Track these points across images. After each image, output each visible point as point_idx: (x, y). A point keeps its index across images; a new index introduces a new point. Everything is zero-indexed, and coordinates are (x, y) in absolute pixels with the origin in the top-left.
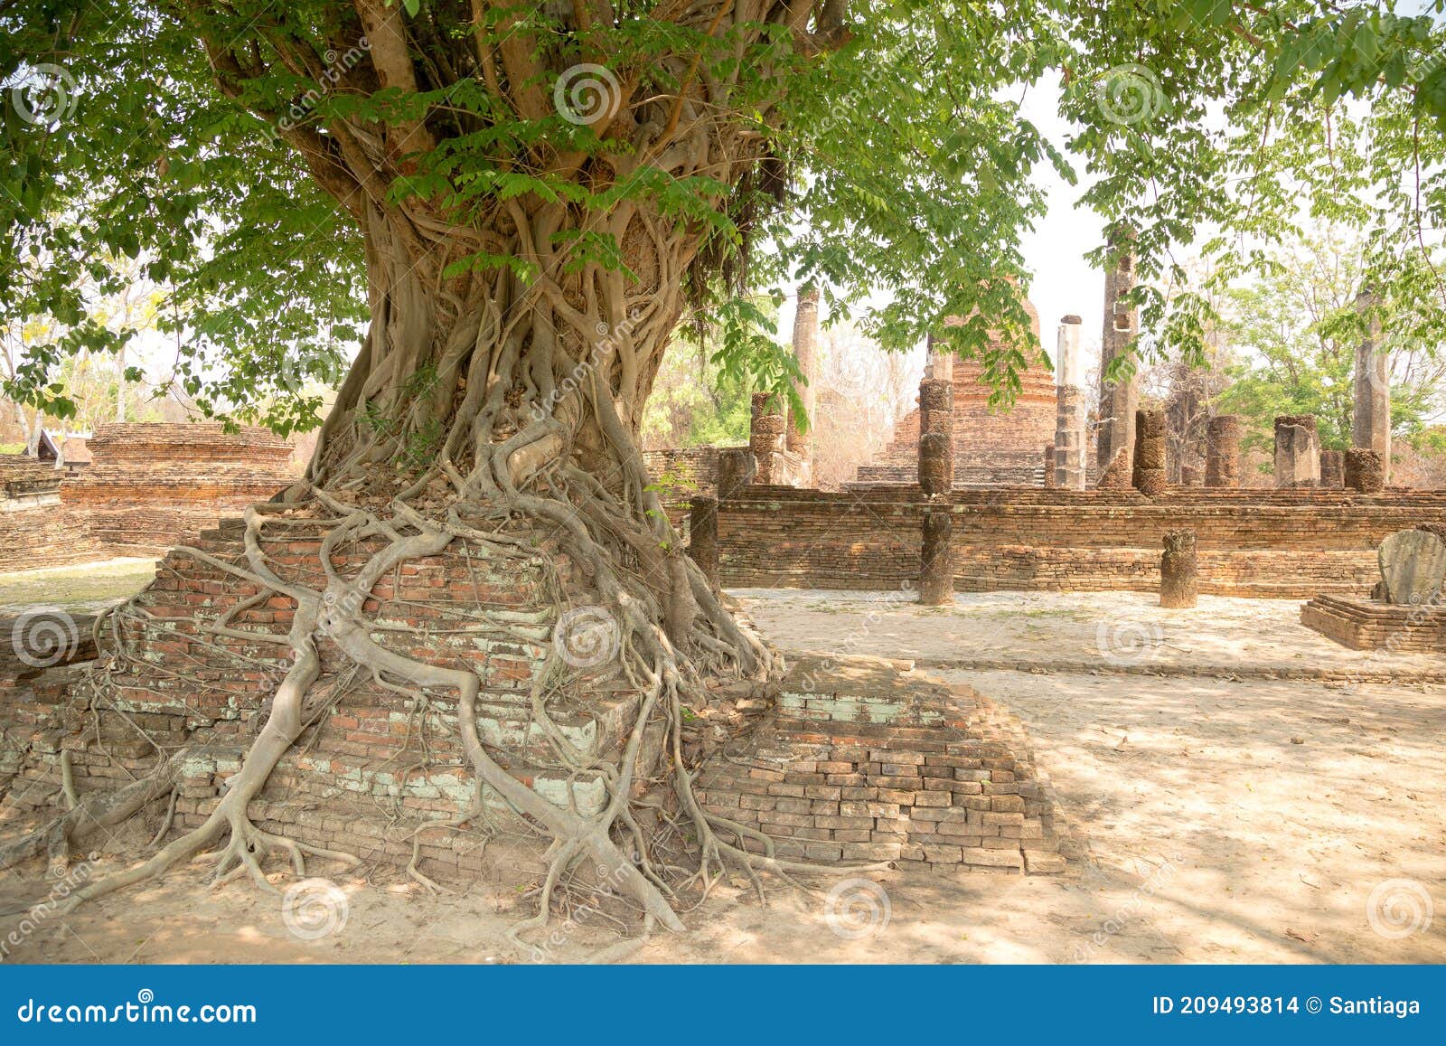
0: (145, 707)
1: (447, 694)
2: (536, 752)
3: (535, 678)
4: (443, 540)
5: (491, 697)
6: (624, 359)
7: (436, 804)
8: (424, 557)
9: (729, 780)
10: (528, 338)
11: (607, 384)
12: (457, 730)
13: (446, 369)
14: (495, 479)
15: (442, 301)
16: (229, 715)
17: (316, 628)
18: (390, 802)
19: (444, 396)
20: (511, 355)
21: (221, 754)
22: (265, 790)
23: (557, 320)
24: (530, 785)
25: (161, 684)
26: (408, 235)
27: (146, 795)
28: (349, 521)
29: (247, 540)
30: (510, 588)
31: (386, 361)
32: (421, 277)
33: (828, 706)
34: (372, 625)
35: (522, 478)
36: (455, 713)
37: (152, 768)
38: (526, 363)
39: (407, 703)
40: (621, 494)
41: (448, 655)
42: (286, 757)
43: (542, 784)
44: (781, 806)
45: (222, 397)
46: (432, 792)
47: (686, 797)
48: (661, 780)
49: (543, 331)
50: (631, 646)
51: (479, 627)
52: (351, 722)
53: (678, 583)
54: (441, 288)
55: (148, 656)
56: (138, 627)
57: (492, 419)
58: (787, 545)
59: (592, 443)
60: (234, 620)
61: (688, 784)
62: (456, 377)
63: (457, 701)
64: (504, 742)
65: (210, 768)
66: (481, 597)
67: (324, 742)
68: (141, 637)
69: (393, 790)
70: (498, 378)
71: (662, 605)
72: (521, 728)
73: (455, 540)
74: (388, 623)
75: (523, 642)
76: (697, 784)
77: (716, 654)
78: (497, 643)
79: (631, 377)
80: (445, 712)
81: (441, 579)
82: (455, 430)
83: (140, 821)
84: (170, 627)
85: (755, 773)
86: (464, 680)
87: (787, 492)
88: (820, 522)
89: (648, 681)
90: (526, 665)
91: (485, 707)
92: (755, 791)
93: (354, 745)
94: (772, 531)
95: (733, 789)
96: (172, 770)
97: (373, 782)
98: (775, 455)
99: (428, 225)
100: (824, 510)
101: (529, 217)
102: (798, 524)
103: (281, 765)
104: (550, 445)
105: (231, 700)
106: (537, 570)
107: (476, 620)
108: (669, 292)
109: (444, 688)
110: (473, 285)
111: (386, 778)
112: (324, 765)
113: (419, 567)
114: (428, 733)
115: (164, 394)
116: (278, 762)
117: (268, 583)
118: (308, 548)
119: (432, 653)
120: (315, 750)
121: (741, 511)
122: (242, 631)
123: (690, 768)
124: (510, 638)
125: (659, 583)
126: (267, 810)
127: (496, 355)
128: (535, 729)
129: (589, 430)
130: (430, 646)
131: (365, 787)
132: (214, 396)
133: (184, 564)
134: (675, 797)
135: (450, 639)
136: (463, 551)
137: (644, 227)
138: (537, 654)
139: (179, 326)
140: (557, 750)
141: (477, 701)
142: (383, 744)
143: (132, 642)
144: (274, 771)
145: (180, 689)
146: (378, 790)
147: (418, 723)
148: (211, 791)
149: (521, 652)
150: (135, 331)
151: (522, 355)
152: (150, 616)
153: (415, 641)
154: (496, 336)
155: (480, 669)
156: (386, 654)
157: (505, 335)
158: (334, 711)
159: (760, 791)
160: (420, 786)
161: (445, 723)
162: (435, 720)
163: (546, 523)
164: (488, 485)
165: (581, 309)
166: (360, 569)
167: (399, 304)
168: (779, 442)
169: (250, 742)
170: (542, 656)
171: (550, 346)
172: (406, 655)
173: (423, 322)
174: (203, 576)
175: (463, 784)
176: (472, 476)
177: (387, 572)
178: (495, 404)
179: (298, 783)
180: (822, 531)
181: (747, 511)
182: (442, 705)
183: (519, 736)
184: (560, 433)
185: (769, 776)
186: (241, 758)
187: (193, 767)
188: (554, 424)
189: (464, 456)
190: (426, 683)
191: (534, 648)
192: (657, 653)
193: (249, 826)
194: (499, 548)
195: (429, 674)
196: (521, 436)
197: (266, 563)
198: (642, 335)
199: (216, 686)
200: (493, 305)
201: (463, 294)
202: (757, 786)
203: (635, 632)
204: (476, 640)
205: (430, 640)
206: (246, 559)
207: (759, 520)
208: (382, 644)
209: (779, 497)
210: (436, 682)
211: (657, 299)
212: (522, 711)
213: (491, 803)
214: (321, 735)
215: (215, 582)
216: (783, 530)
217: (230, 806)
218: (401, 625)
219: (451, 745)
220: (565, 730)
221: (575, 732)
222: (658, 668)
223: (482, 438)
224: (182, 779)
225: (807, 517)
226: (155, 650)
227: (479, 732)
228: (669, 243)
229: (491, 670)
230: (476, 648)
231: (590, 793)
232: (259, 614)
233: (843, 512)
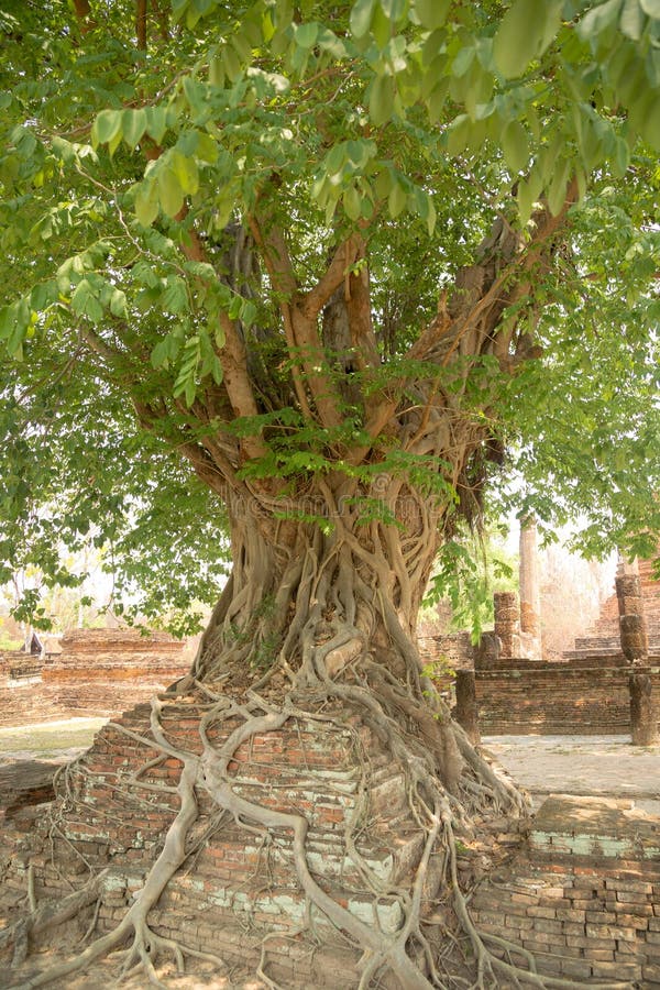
0: (83, 837)
1: (284, 832)
2: (349, 880)
3: (347, 821)
4: (282, 719)
5: (316, 836)
6: (401, 580)
7: (278, 919)
8: (268, 731)
9: (495, 903)
10: (336, 572)
11: (391, 601)
12: (292, 861)
13: (281, 596)
14: (316, 672)
15: (278, 550)
16: (137, 845)
17: (197, 782)
18: (245, 916)
19: (280, 615)
20: (325, 584)
21: (131, 874)
22: (159, 903)
23: (355, 559)
24: (345, 907)
25: (94, 820)
26: (255, 508)
27: (81, 903)
28: (218, 705)
29: (152, 719)
30: (328, 754)
31: (242, 592)
32: (264, 535)
33: (569, 842)
34: (234, 781)
35: (335, 671)
36: (291, 848)
37: (86, 882)
38: (335, 590)
39: (257, 839)
40: (405, 679)
41: (286, 803)
42: (174, 879)
43: (354, 906)
44: (538, 927)
45: (140, 614)
46: (275, 909)
47: (464, 918)
48: (443, 901)
49: (346, 567)
50: (417, 795)
51: (308, 783)
52: (218, 853)
53: (449, 744)
54: (277, 542)
55: (87, 800)
56: (81, 779)
57: (313, 630)
58: (528, 703)
59: (383, 643)
60: (142, 775)
61: (464, 905)
62: (288, 602)
63: (292, 839)
64: (326, 871)
65: (123, 885)
66: (308, 760)
67: (200, 867)
68: (83, 786)
69: (247, 906)
70: (316, 602)
71: (438, 760)
72: (338, 861)
73: (290, 719)
74: (245, 779)
75: (338, 794)
76: (470, 905)
77: (480, 797)
78: (319, 795)
79: (407, 595)
80: (284, 847)
81: (280, 747)
82: (289, 637)
83: (75, 923)
84: (101, 780)
85: (516, 897)
86: (297, 823)
87: (525, 664)
88: (551, 684)
89: (430, 821)
90: (341, 812)
91: (312, 843)
92: (516, 912)
93: (221, 870)
94: (516, 693)
95: (499, 910)
96: (98, 884)
97: (233, 900)
98: (514, 636)
99: (266, 501)
100: (553, 676)
101: (333, 491)
102: (534, 686)
103: (170, 884)
104: (354, 647)
105: (139, 834)
106: (347, 740)
107: (305, 778)
108: (430, 534)
109: (282, 828)
110: (299, 539)
111: (242, 897)
112: (200, 885)
113: (265, 739)
114: (272, 863)
115: (104, 613)
116: (169, 880)
117: (164, 748)
118: (192, 725)
119: (275, 802)
120: (194, 872)
121: (492, 679)
122: (147, 783)
123: (465, 891)
124: (329, 791)
125: (435, 745)
126: (160, 918)
127: (315, 585)
128: (348, 861)
129: (380, 635)
130: (273, 797)
131: (227, 903)
132: (135, 613)
133: (112, 735)
134: (454, 915)
135: (287, 792)
136: (295, 727)
137: (410, 492)
138: (349, 803)
139: (114, 569)
140: (364, 878)
141: (306, 839)
142: (241, 870)
143: (77, 790)
144: (166, 888)
145: (108, 824)
146: (236, 906)
147: (265, 855)
148: (122, 902)
149: (337, 802)
150: (88, 574)
151: (332, 584)
152: (89, 771)
153: (263, 793)
154: (315, 573)
155: (308, 814)
156: (243, 802)
157: (321, 571)
158: (207, 844)
159: (521, 913)
160: (267, 904)
161: (284, 856)
162: (277, 853)
163: (353, 704)
164: (312, 677)
165: (371, 550)
166: (226, 739)
167: (252, 551)
168: (516, 626)
169: (151, 866)
170: (352, 805)
171: (350, 576)
172: (256, 803)
173: (266, 565)
174: (123, 744)
175: (298, 904)
176: (300, 671)
177: (245, 742)
178: (314, 620)
179: (181, 898)
180: (552, 691)
181: (496, 678)
182: (282, 841)
183: (337, 867)
184: (360, 638)
185: (527, 900)
186: (144, 877)
187: (113, 883)
188: (355, 632)
189: (296, 657)
190: (270, 824)
191: (346, 799)
192: (436, 799)
193: (147, 930)
194: (320, 725)
195: (273, 818)
196: (332, 643)
197: (164, 735)
198: (413, 565)
199: (130, 824)
200: (312, 552)
201: (292, 545)
202: (518, 908)
203: (418, 783)
204: (306, 793)
205: (274, 793)
206: (151, 732)
207: (505, 684)
208: (240, 795)
209: (519, 667)
210: (278, 824)
211: (422, 540)
212: (338, 848)
213: (317, 920)
214: (198, 862)
215: (130, 748)
216: (523, 692)
217: (135, 915)
218: (254, 781)
219: (289, 873)
220: (370, 863)
221: (377, 865)
222: (437, 812)
223: (307, 644)
224: (105, 891)
225: (540, 681)
226: (92, 795)
227: (307, 862)
228: (428, 502)
229: (316, 815)
230: (305, 799)
231: (389, 914)
232: (160, 772)
233: (567, 677)
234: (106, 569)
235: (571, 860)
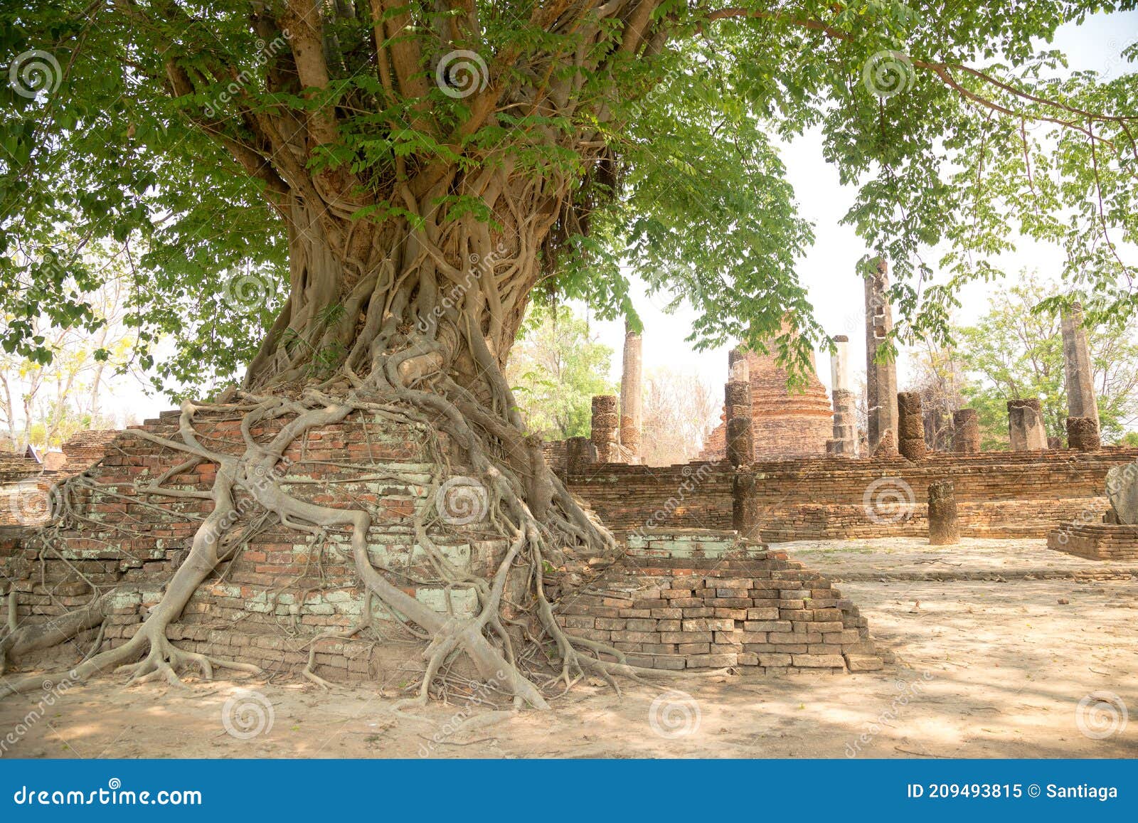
0: (85, 554)
1: (344, 529)
2: (418, 571)
3: (418, 513)
4: (343, 411)
5: (380, 529)
6: (492, 306)
7: (331, 620)
8: (328, 424)
9: (585, 607)
10: (416, 290)
11: (478, 325)
12: (350, 557)
13: (350, 305)
14: (388, 380)
15: (348, 265)
16: (157, 555)
17: (235, 483)
18: (291, 620)
19: (347, 326)
20: (402, 299)
21: (146, 588)
22: (182, 615)
23: (439, 277)
24: (413, 595)
25: (101, 535)
26: (323, 213)
27: (80, 623)
28: (264, 406)
29: (181, 421)
30: (398, 445)
31: (302, 311)
32: (331, 247)
33: (668, 546)
34: (282, 480)
35: (410, 380)
36: (348, 542)
37: (87, 603)
38: (414, 306)
39: (308, 538)
40: (490, 407)
41: (345, 499)
42: (203, 586)
43: (423, 594)
44: (632, 625)
46: (327, 609)
47: (548, 620)
48: (527, 607)
49: (428, 284)
50: (499, 511)
51: (372, 476)
52: (261, 556)
53: (538, 468)
54: (348, 255)
55: (92, 517)
56: (86, 493)
57: (386, 342)
58: (624, 510)
59: (468, 369)
60: (168, 481)
61: (550, 612)
62: (357, 313)
63: (350, 534)
64: (391, 564)
65: (136, 600)
66: (374, 453)
67: (236, 575)
68: (87, 502)
69: (294, 609)
70: (391, 315)
71: (525, 486)
72: (405, 551)
73: (354, 412)
74: (296, 478)
75: (407, 483)
76: (557, 612)
77: (570, 535)
78: (386, 486)
79: (498, 321)
80: (341, 543)
81: (341, 443)
82: (356, 349)
83: (72, 645)
84: (112, 491)
85: (607, 602)
86: (358, 517)
87: (622, 469)
88: (650, 491)
89: (513, 534)
90: (411, 503)
91: (375, 537)
92: (607, 614)
93: (261, 576)
94: (611, 500)
95: (589, 613)
96: (104, 603)
97: (276, 603)
98: (612, 444)
99: (339, 206)
100: (652, 481)
101: (418, 201)
102: (632, 493)
103: (198, 593)
104: (433, 360)
105: (158, 543)
106: (421, 434)
107: (370, 471)
108: (527, 258)
109: (340, 525)
110: (373, 253)
111: (288, 598)
112: (235, 591)
113: (322, 433)
114: (326, 561)
115: (124, 372)
116: (195, 591)
117: (197, 450)
118: (231, 426)
119: (332, 499)
120: (229, 580)
121: (585, 484)
122: (173, 490)
123: (551, 601)
124: (397, 482)
125: (522, 468)
126: (183, 630)
127: (390, 298)
128: (417, 550)
129: (464, 360)
130: (330, 493)
131: (270, 607)
132: (165, 375)
133: (128, 443)
134: (539, 622)
135: (347, 486)
136: (360, 420)
137: (507, 206)
138: (421, 492)
139: (139, 322)
140: (436, 566)
141: (367, 533)
142: (288, 574)
143: (80, 506)
144: (191, 598)
145: (115, 538)
146: (280, 610)
147: (318, 553)
148: (136, 618)
149: (406, 493)
150: (105, 321)
151: (410, 301)
152: (97, 484)
153: (318, 490)
154: (390, 285)
155: (372, 509)
156: (293, 500)
157: (398, 284)
158: (246, 548)
159: (612, 614)
160: (318, 604)
161: (340, 552)
162: (332, 549)
163: (427, 408)
164: (381, 383)
165: (458, 267)
166: (274, 437)
167: (315, 269)
168: (615, 434)
169: (171, 576)
170: (425, 494)
171: (433, 294)
172: (309, 501)
173: (332, 283)
174: (143, 452)
175: (355, 599)
176: (369, 378)
177: (298, 437)
178: (388, 332)
179: (211, 609)
180: (651, 498)
181: (591, 483)
182: (338, 538)
183: (404, 558)
184: (442, 352)
185: (621, 603)
186: (164, 590)
187: (122, 600)
188: (436, 345)
189: (364, 367)
190: (325, 522)
191: (417, 488)
192: (522, 516)
193: (166, 642)
194: (390, 415)
195: (328, 515)
196: (408, 351)
197: (196, 437)
198: (507, 289)
199: (147, 534)
200: (389, 263)
201: (365, 259)
202: (611, 610)
203: (502, 501)
204: (370, 485)
205: (331, 488)
206: (180, 435)
207: (600, 490)
208: (290, 493)
209: (616, 472)
210: (334, 521)
211: (519, 263)
212: (407, 538)
213: (378, 615)
214: (233, 569)
215: (152, 456)
216: (619, 499)
217: (153, 627)
218: (305, 478)
219: (345, 570)
220: (444, 549)
221: (453, 551)
222: (523, 526)
223: (378, 353)
224: (112, 611)
225: (639, 487)
226: (99, 511)
227: (369, 556)
228: (528, 220)
229: (381, 509)
230: (368, 491)
231: (465, 599)
232: (186, 477)
233: (668, 482)
234: (129, 321)
235: (671, 563)
